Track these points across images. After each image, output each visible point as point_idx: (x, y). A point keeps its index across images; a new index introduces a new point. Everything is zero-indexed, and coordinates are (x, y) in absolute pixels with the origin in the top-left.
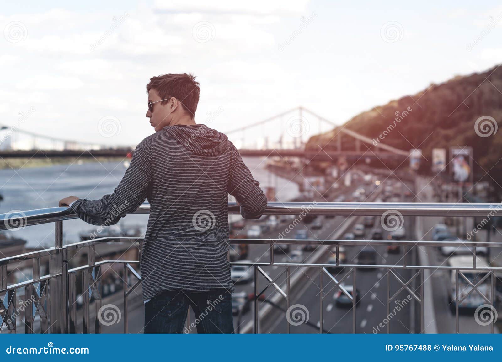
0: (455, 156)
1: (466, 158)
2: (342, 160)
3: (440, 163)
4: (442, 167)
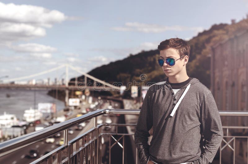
2: (87, 91)
3: (135, 93)
4: (136, 95)
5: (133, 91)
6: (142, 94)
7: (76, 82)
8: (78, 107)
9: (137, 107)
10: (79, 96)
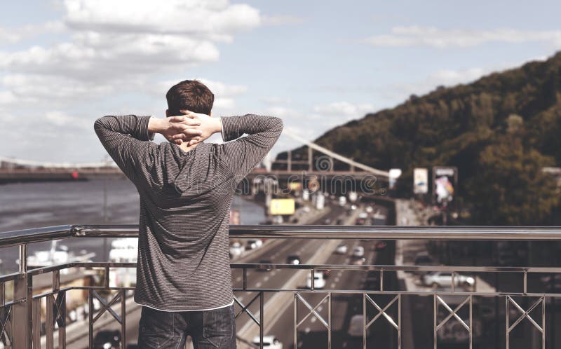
0: (439, 177)
1: (450, 179)
3: (421, 184)
4: (424, 189)
5: (417, 181)
6: (436, 187)
7: (289, 162)
8: (292, 219)
9: (424, 215)
10: (297, 194)
